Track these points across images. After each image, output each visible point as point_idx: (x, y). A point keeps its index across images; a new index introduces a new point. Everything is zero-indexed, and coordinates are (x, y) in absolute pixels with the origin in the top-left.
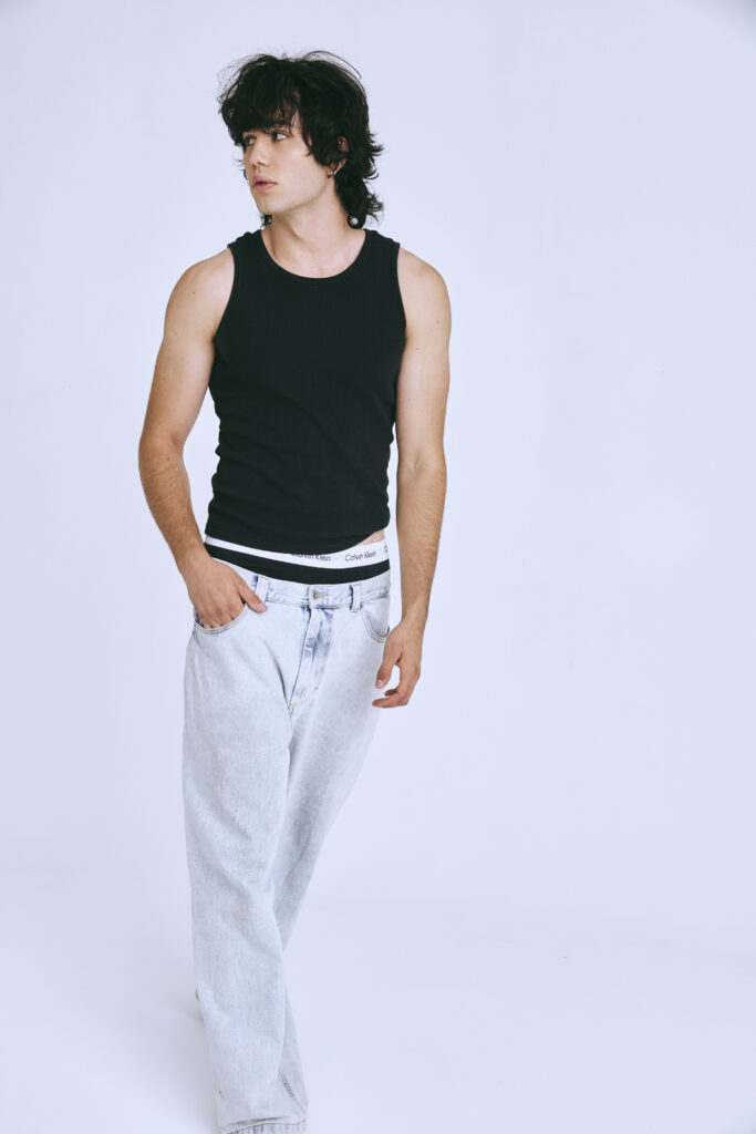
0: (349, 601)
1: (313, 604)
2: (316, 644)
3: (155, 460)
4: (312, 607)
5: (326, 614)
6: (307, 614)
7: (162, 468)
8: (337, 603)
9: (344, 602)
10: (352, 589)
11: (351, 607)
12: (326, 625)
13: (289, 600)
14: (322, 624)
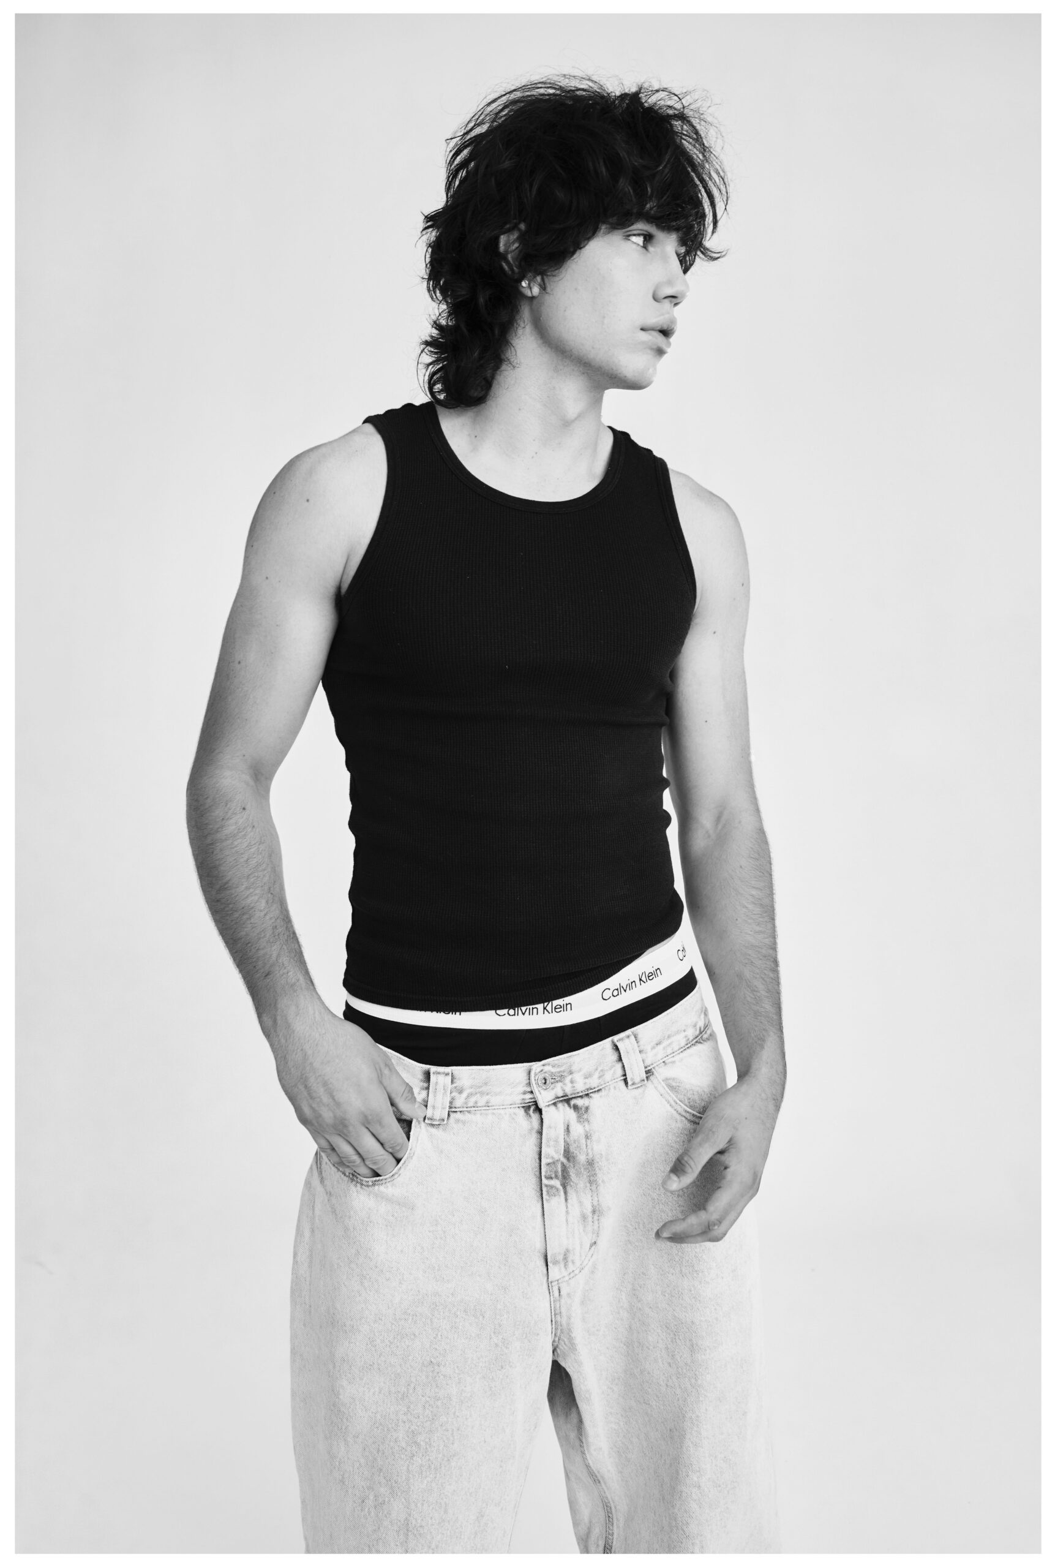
0: (620, 1072)
1: (544, 1098)
2: (565, 1169)
3: (218, 812)
4: (541, 1105)
5: (576, 1108)
6: (535, 1117)
7: (230, 828)
8: (594, 1082)
9: (608, 1076)
10: (617, 1048)
11: (626, 1081)
12: (578, 1130)
13: (494, 1100)
14: (568, 1130)
